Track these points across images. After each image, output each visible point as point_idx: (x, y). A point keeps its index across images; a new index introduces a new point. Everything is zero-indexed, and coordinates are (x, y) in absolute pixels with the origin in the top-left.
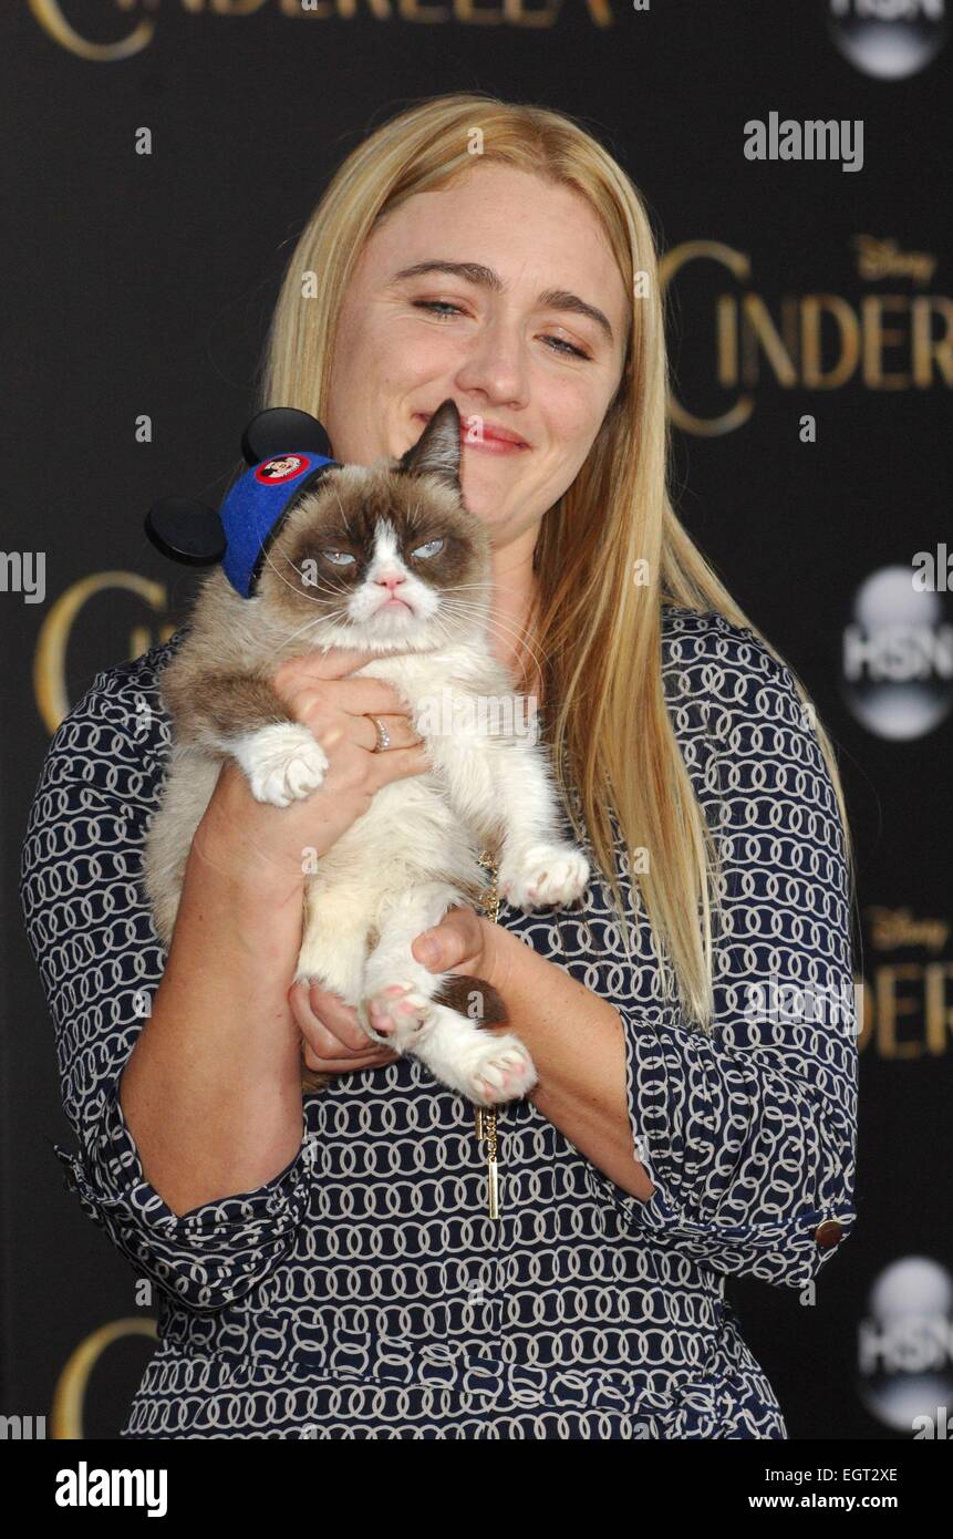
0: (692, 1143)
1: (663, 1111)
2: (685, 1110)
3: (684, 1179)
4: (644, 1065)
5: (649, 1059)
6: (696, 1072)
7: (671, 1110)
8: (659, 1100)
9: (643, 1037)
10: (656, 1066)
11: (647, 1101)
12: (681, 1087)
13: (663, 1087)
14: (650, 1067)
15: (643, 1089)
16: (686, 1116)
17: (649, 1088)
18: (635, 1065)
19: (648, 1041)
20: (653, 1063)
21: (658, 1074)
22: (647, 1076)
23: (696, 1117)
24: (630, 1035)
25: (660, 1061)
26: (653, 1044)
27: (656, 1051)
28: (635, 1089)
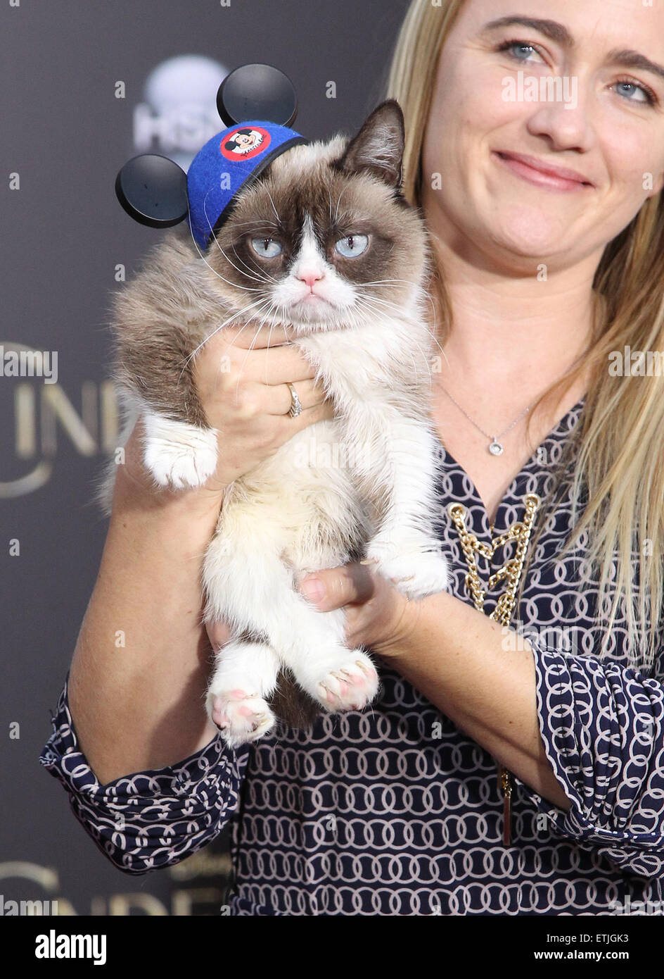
0: (601, 759)
1: (570, 731)
2: (593, 729)
3: (596, 792)
4: (552, 690)
5: (558, 686)
6: (603, 695)
7: (577, 731)
8: (565, 722)
9: (553, 666)
10: (564, 691)
11: (556, 722)
12: (589, 709)
13: (570, 710)
14: (558, 693)
15: (552, 712)
16: (594, 734)
17: (558, 712)
18: (544, 691)
19: (558, 670)
20: (561, 689)
21: (565, 698)
22: (555, 700)
23: (603, 735)
24: (540, 664)
25: (567, 687)
26: (561, 672)
27: (564, 679)
28: (545, 712)
